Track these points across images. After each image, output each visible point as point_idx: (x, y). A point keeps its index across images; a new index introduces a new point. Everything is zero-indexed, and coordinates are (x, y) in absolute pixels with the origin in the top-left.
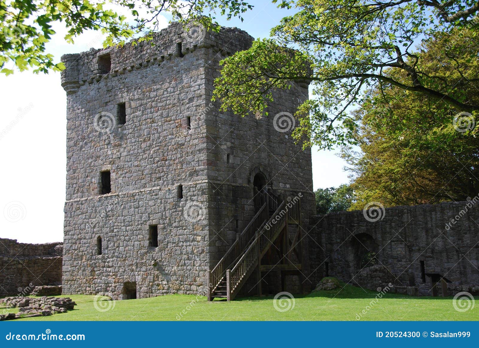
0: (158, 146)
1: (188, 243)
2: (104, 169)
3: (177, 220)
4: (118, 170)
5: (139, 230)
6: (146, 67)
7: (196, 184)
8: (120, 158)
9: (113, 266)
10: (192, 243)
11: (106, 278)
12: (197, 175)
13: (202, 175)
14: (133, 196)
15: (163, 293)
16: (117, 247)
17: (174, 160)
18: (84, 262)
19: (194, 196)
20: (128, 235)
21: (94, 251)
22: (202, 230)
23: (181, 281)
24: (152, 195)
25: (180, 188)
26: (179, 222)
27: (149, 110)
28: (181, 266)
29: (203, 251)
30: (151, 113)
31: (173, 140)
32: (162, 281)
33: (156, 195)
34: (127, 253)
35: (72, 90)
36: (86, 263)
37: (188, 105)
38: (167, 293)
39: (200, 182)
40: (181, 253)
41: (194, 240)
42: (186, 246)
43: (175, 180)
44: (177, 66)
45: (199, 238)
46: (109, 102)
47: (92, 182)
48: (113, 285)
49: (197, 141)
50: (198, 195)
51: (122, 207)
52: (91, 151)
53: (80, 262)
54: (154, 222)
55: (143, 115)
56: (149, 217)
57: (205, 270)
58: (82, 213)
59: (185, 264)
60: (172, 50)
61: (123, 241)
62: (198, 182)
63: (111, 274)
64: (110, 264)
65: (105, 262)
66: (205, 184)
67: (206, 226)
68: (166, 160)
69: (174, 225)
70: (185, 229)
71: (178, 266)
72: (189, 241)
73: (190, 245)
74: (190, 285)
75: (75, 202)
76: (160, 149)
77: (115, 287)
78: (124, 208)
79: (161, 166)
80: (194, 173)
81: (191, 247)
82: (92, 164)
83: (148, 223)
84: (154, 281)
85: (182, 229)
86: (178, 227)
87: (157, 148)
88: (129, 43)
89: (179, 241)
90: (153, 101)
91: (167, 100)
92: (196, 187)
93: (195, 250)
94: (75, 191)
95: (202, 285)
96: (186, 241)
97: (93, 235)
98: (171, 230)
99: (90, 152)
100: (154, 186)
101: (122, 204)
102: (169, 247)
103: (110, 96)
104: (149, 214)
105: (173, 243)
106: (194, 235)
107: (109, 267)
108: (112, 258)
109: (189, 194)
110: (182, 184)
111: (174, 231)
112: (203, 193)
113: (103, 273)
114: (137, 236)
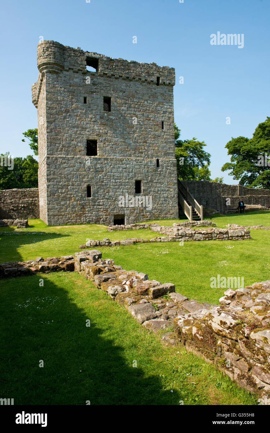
0: (141, 133)
1: (165, 192)
2: (91, 138)
3: (156, 179)
4: (106, 141)
5: (127, 182)
6: (131, 80)
7: (170, 160)
8: (107, 134)
9: (103, 205)
10: (167, 192)
11: (97, 213)
12: (169, 155)
13: (172, 156)
14: (122, 161)
15: (147, 220)
16: (107, 193)
17: (153, 144)
18: (73, 202)
19: (169, 166)
20: (117, 185)
21: (83, 195)
22: (173, 185)
23: (159, 212)
24: (137, 162)
25: (158, 161)
26: (158, 180)
27: (133, 109)
28: (160, 204)
29: (174, 196)
30: (134, 111)
31: (152, 132)
32: (146, 213)
33: (141, 162)
34: (116, 196)
35: (56, 71)
36: (75, 203)
37: (162, 115)
38: (149, 219)
39: (172, 159)
40: (160, 197)
41: (168, 190)
42: (163, 193)
43: (154, 156)
44: (155, 89)
45: (172, 190)
46: (95, 92)
47: (77, 146)
48: (104, 217)
49: (169, 137)
50: (171, 166)
51: (112, 167)
52: (77, 122)
53: (68, 202)
54: (139, 179)
55: (127, 111)
56: (135, 175)
57: (175, 206)
58: (69, 167)
59: (162, 204)
60: (154, 79)
61: (113, 189)
62: (171, 159)
63: (102, 210)
64: (101, 204)
65: (95, 202)
66: (175, 161)
67: (175, 183)
68: (147, 143)
69: (154, 181)
70: (162, 184)
71: (158, 204)
72: (165, 191)
73: (165, 193)
74: (166, 214)
75: (60, 157)
76: (142, 135)
77: (106, 218)
78: (114, 167)
79: (143, 146)
80: (166, 154)
81: (166, 194)
82: (78, 132)
83: (134, 179)
84: (140, 213)
85: (160, 184)
86: (157, 183)
87: (140, 134)
88: (118, 60)
89: (158, 190)
90: (137, 104)
91: (147, 107)
92: (169, 162)
93: (169, 196)
94: (58, 149)
95: (173, 214)
96: (163, 190)
97: (82, 184)
98: (152, 184)
99: (75, 124)
100: (138, 157)
101: (111, 165)
102: (151, 193)
103: (96, 89)
104: (135, 173)
105: (154, 192)
106: (168, 188)
107: (100, 205)
108: (102, 200)
109: (165, 165)
110: (159, 159)
111: (155, 184)
112: (174, 166)
113: (94, 209)
114: (125, 186)
